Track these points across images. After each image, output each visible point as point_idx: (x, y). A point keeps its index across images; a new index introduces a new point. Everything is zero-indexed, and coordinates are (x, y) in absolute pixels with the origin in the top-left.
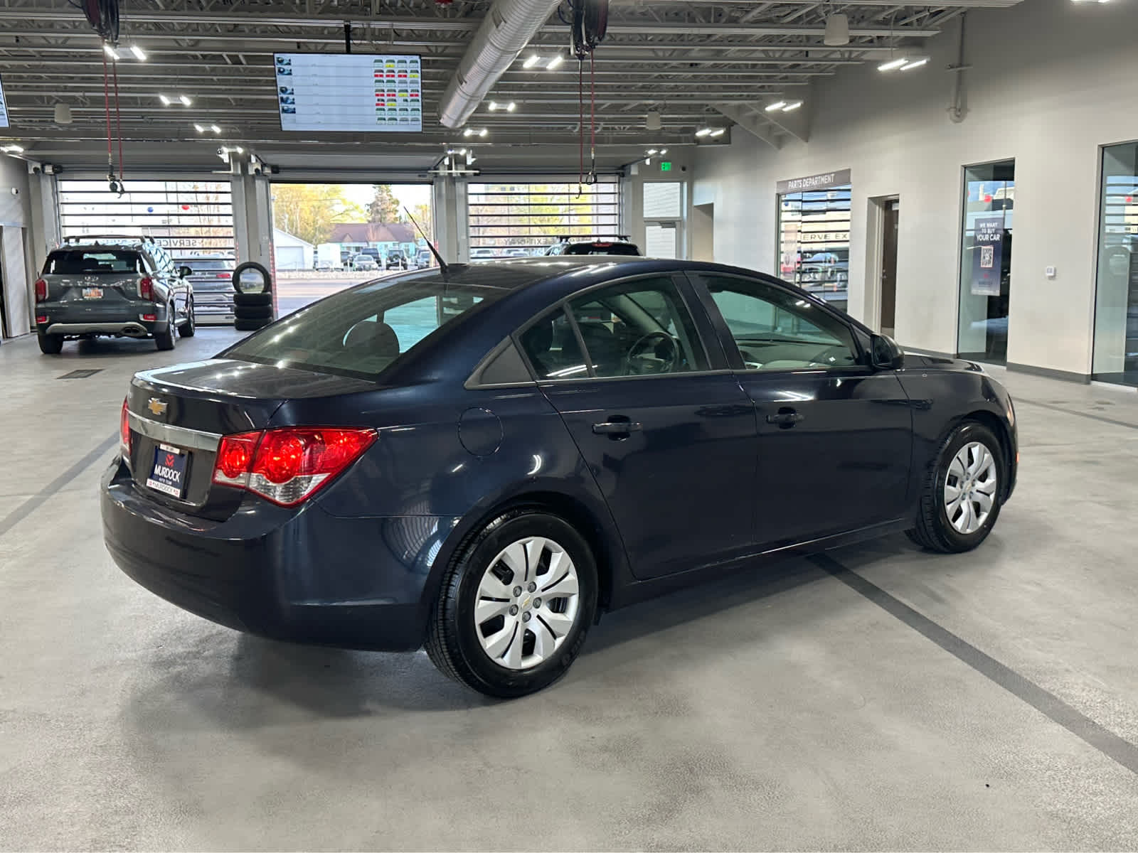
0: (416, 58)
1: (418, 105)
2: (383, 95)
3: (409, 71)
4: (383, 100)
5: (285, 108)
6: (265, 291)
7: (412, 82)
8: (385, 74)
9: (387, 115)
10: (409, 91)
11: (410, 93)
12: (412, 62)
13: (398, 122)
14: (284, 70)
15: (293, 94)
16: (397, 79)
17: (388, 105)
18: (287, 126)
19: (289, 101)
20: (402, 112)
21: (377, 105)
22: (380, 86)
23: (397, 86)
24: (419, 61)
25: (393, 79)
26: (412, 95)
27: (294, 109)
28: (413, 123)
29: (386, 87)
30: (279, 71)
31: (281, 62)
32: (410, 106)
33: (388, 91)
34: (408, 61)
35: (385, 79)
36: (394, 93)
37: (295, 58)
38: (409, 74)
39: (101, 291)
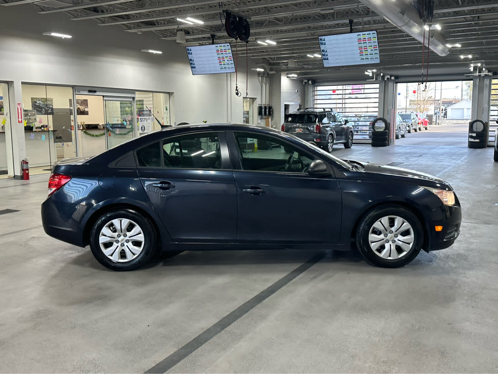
0: (375, 32)
1: (378, 52)
2: (362, 49)
3: (372, 37)
4: (362, 51)
5: (324, 58)
6: (385, 129)
7: (374, 42)
8: (362, 40)
9: (364, 57)
10: (373, 46)
11: (373, 47)
12: (373, 34)
13: (369, 60)
14: (323, 43)
15: (326, 52)
16: (367, 42)
17: (364, 53)
18: (326, 65)
19: (326, 55)
20: (371, 55)
21: (360, 53)
22: (361, 45)
23: (368, 45)
24: (376, 33)
25: (365, 42)
26: (374, 48)
27: (328, 58)
28: (376, 59)
29: (363, 45)
30: (321, 44)
31: (321, 40)
32: (374, 52)
33: (364, 47)
34: (371, 34)
35: (362, 42)
36: (366, 47)
37: (327, 38)
38: (372, 39)
39: (302, 129)
